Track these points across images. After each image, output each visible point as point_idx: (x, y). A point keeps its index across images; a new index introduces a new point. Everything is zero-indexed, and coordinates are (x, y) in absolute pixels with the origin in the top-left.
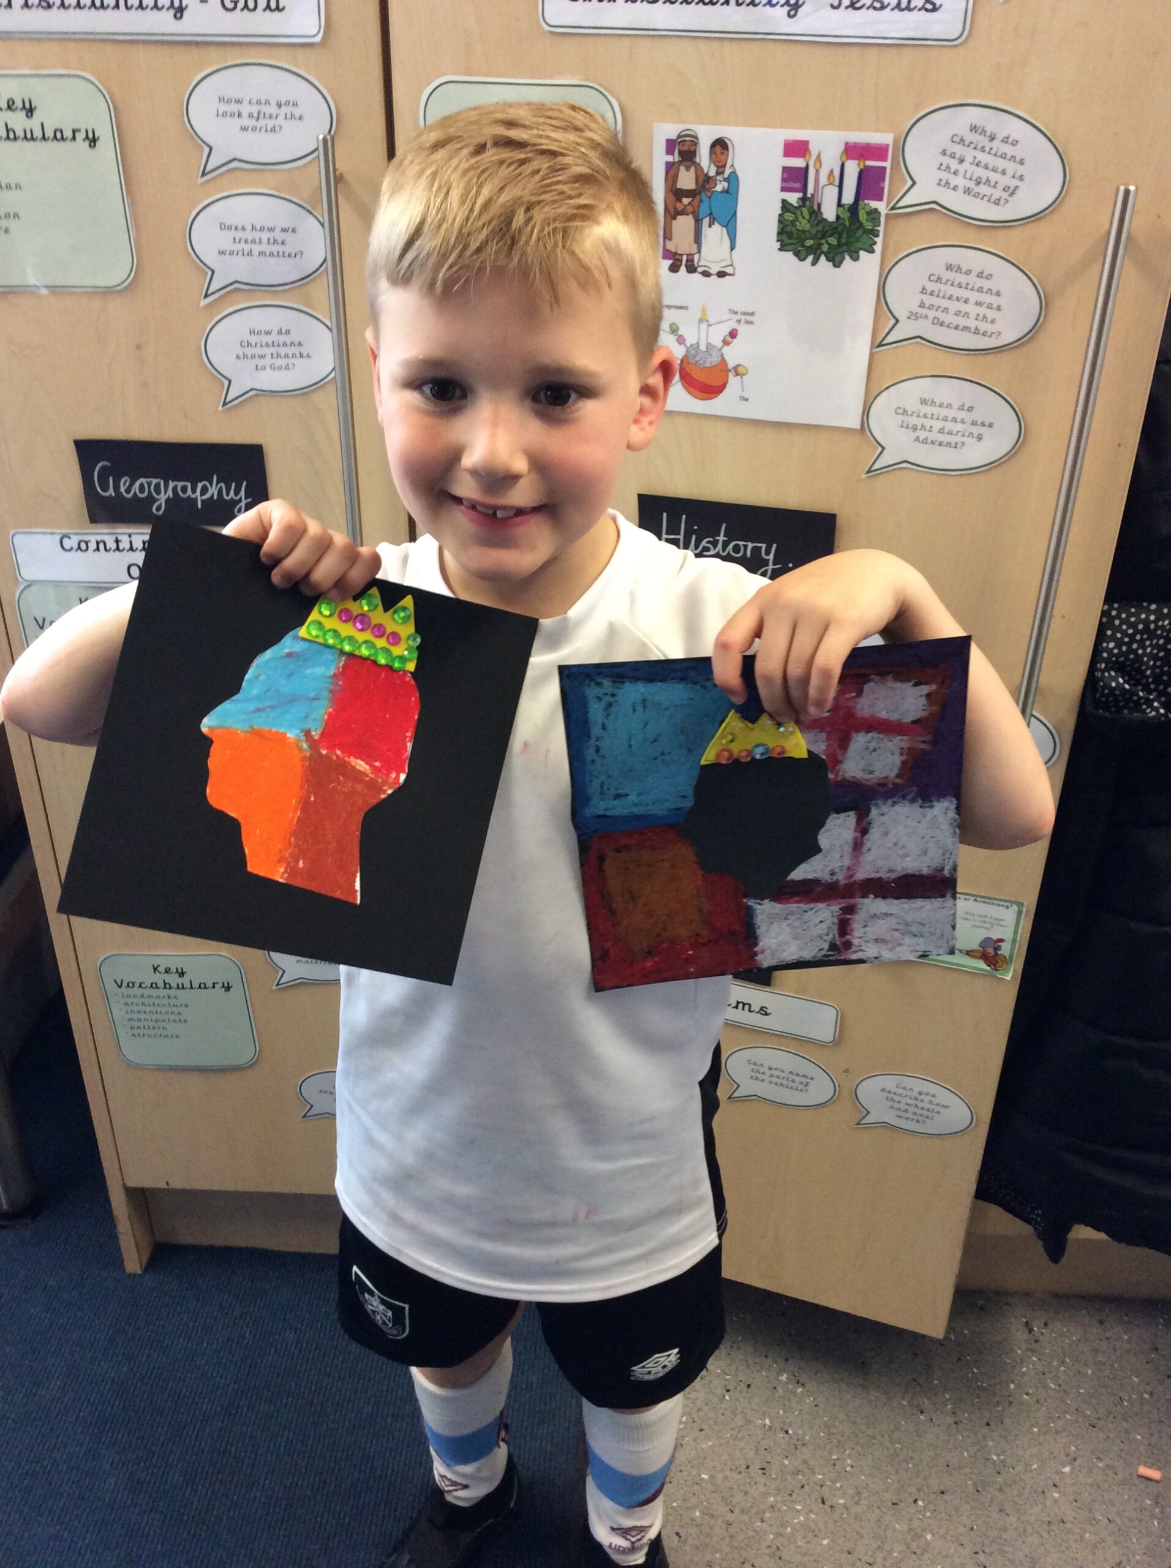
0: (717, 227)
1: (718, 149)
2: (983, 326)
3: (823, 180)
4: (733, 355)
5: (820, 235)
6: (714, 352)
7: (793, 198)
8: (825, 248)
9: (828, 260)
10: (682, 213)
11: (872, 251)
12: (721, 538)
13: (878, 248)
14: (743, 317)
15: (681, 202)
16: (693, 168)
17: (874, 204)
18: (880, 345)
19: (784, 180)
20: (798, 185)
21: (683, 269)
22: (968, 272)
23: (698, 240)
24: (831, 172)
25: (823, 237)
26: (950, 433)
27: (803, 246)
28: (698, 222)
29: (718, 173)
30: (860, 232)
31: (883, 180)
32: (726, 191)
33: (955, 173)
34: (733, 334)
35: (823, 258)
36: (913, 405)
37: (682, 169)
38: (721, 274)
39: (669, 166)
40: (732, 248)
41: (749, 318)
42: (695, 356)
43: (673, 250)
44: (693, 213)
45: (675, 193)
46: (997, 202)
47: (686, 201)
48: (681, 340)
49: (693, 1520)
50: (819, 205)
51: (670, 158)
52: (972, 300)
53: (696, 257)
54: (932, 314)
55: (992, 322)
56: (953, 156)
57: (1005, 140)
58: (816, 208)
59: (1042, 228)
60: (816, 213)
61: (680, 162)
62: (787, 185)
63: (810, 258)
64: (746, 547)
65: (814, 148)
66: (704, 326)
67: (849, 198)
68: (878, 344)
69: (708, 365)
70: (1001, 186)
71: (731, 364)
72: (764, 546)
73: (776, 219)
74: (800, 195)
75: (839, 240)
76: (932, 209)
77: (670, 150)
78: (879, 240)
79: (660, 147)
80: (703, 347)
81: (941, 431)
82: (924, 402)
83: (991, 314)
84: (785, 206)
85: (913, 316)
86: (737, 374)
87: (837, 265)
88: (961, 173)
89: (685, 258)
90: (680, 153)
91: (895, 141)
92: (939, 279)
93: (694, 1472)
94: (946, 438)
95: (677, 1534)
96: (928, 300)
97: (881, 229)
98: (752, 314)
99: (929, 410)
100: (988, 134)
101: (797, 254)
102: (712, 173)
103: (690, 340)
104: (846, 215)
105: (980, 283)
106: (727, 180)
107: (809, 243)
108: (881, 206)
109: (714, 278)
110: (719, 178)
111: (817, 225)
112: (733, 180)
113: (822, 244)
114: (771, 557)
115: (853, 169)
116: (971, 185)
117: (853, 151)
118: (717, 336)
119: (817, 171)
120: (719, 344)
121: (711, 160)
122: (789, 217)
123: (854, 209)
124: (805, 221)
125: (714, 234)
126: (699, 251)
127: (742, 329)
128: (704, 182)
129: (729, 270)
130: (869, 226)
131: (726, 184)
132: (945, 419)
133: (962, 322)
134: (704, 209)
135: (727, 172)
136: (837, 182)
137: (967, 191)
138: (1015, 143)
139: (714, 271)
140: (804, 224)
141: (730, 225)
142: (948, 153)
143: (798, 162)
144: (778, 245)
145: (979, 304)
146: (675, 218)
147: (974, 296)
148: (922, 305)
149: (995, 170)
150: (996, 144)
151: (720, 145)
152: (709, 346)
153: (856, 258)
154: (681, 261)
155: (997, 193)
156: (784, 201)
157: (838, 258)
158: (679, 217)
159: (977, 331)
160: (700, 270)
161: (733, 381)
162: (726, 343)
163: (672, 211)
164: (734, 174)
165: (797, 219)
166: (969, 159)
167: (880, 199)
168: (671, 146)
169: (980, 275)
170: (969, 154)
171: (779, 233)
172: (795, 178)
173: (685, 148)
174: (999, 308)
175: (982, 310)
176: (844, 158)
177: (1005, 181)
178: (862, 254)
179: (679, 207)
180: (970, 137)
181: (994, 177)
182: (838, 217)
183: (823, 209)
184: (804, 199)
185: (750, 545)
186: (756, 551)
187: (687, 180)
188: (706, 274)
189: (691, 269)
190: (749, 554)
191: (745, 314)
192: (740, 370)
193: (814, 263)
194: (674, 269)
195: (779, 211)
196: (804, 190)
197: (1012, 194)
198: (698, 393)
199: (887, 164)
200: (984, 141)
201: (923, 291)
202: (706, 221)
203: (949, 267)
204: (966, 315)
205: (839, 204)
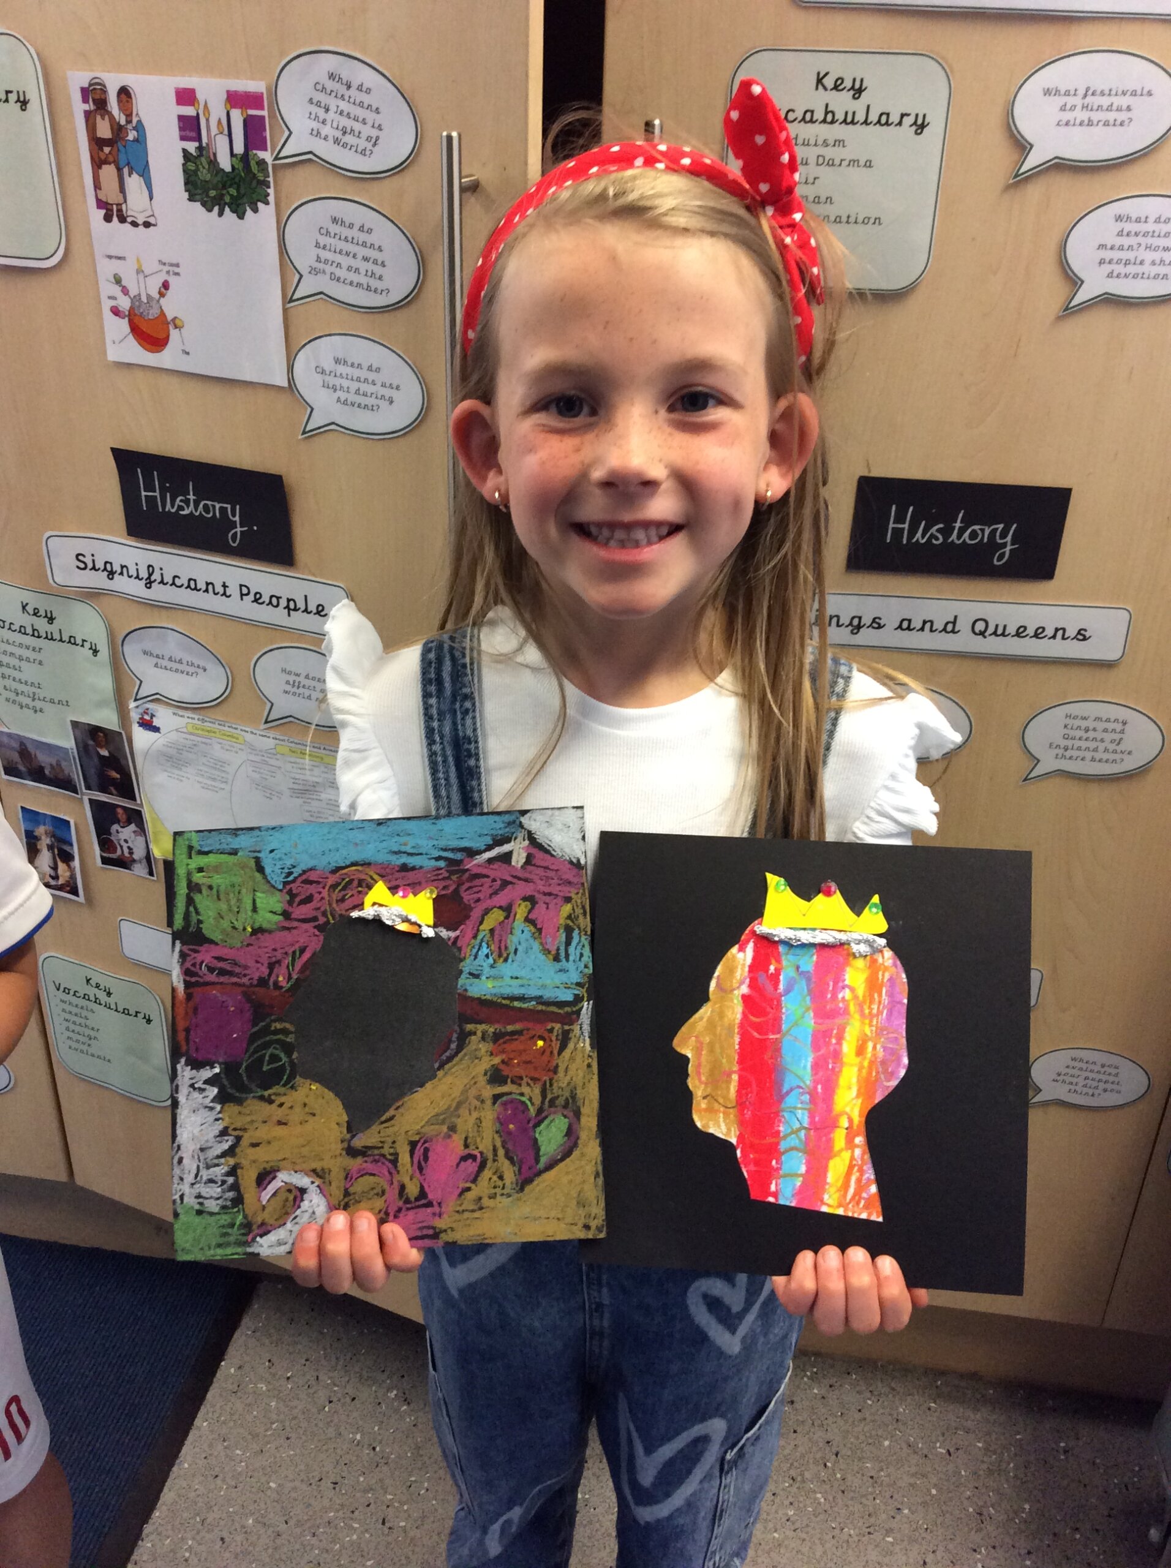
0: (135, 176)
1: (123, 96)
2: (374, 283)
3: (214, 130)
4: (171, 307)
5: (220, 186)
6: (154, 304)
7: (192, 147)
8: (227, 199)
9: (233, 211)
10: (106, 162)
11: (267, 203)
12: (191, 497)
13: (271, 199)
14: (171, 269)
15: (102, 150)
16: (107, 117)
17: (262, 154)
18: (291, 301)
19: (181, 129)
20: (193, 134)
21: (115, 219)
22: (351, 226)
23: (122, 189)
24: (219, 122)
25: (224, 187)
26: (366, 395)
27: (207, 196)
28: (119, 170)
29: (129, 122)
30: (254, 183)
31: (265, 130)
32: (136, 140)
33: (324, 122)
34: (166, 285)
35: (227, 209)
36: (328, 364)
37: (98, 118)
38: (147, 225)
39: (88, 114)
40: (151, 199)
41: (176, 270)
42: (139, 306)
43: (104, 199)
44: (114, 162)
45: (97, 143)
46: (363, 153)
47: (107, 150)
48: (125, 291)
49: (243, 1527)
50: (215, 155)
51: (86, 107)
52: (359, 256)
53: (124, 207)
54: (329, 269)
55: (380, 278)
56: (319, 104)
57: (360, 88)
58: (212, 157)
59: (406, 180)
60: (213, 163)
61: (96, 110)
62: (184, 133)
63: (216, 209)
64: (214, 507)
65: (200, 96)
66: (141, 276)
67: (239, 148)
68: (288, 300)
69: (151, 317)
70: (364, 136)
71: (170, 317)
72: (229, 506)
73: (181, 167)
74: (196, 144)
75: (238, 190)
76: (308, 159)
77: (85, 100)
78: (271, 191)
79: (77, 96)
80: (144, 299)
81: (357, 392)
82: (337, 361)
83: (378, 270)
84: (186, 153)
85: (314, 271)
86: (176, 327)
87: (241, 217)
88: (329, 123)
89: (115, 207)
90: (94, 100)
91: (268, 89)
92: (328, 233)
93: (263, 1479)
94: (364, 401)
95: (222, 1539)
96: (325, 255)
97: (271, 179)
98: (177, 265)
99: (341, 369)
100: (344, 81)
101: (204, 205)
102: (123, 122)
103: (133, 292)
104: (239, 166)
105: (363, 237)
106: (135, 128)
107: (213, 193)
108: (267, 156)
109: (141, 228)
110: (129, 127)
111: (216, 175)
112: (140, 127)
113: (223, 195)
114: (237, 518)
115: (237, 118)
116: (339, 134)
117: (234, 99)
118: (153, 287)
119: (207, 120)
120: (156, 296)
121: (120, 109)
122: (191, 166)
123: (245, 158)
124: (205, 171)
125: (134, 182)
126: (125, 201)
127: (172, 280)
128: (118, 130)
129: (152, 220)
130: (261, 176)
131: (135, 133)
132: (358, 380)
133: (355, 278)
134: (122, 160)
135: (135, 120)
136: (226, 132)
137: (337, 141)
138: (368, 91)
139: (140, 221)
140: (204, 174)
141: (145, 173)
142: (315, 101)
143: (189, 111)
144: (186, 195)
145: (366, 259)
146: (100, 167)
147: (362, 252)
148: (318, 260)
149: (356, 119)
150: (353, 92)
151: (124, 93)
152: (149, 297)
153: (255, 210)
154: (112, 210)
155: (362, 144)
156: (184, 151)
157: (240, 210)
158: (104, 167)
159: (369, 289)
160: (129, 219)
161: (174, 334)
162: (162, 295)
163: (97, 160)
164: (139, 122)
165: (197, 169)
166: (333, 108)
167: (266, 150)
168: (85, 93)
169: (361, 229)
170: (333, 103)
171: (186, 184)
172: (190, 127)
173: (97, 97)
174: (383, 265)
175: (370, 266)
176: (228, 106)
177: (367, 131)
178: (260, 205)
179: (103, 157)
180: (330, 85)
181: (357, 126)
182: (233, 167)
183: (219, 160)
184: (200, 148)
185: (218, 506)
186: (223, 510)
187: (104, 130)
188: (135, 224)
189: (122, 219)
190: (218, 515)
191: (172, 265)
192: (177, 322)
193: (221, 214)
194: (108, 218)
195: (182, 161)
196: (199, 138)
197: (375, 144)
198: (149, 346)
199: (265, 113)
200: (342, 89)
201: (317, 245)
202: (126, 171)
203: (335, 220)
204: (357, 270)
205: (232, 154)
